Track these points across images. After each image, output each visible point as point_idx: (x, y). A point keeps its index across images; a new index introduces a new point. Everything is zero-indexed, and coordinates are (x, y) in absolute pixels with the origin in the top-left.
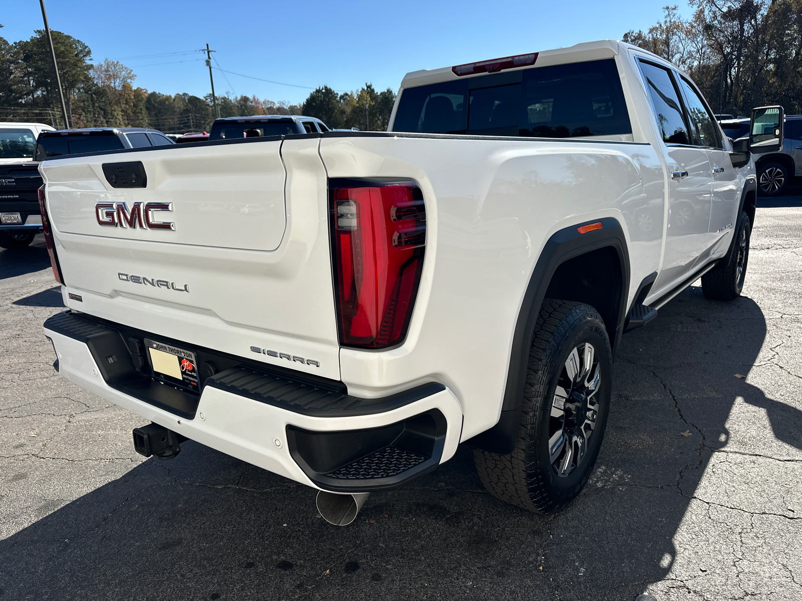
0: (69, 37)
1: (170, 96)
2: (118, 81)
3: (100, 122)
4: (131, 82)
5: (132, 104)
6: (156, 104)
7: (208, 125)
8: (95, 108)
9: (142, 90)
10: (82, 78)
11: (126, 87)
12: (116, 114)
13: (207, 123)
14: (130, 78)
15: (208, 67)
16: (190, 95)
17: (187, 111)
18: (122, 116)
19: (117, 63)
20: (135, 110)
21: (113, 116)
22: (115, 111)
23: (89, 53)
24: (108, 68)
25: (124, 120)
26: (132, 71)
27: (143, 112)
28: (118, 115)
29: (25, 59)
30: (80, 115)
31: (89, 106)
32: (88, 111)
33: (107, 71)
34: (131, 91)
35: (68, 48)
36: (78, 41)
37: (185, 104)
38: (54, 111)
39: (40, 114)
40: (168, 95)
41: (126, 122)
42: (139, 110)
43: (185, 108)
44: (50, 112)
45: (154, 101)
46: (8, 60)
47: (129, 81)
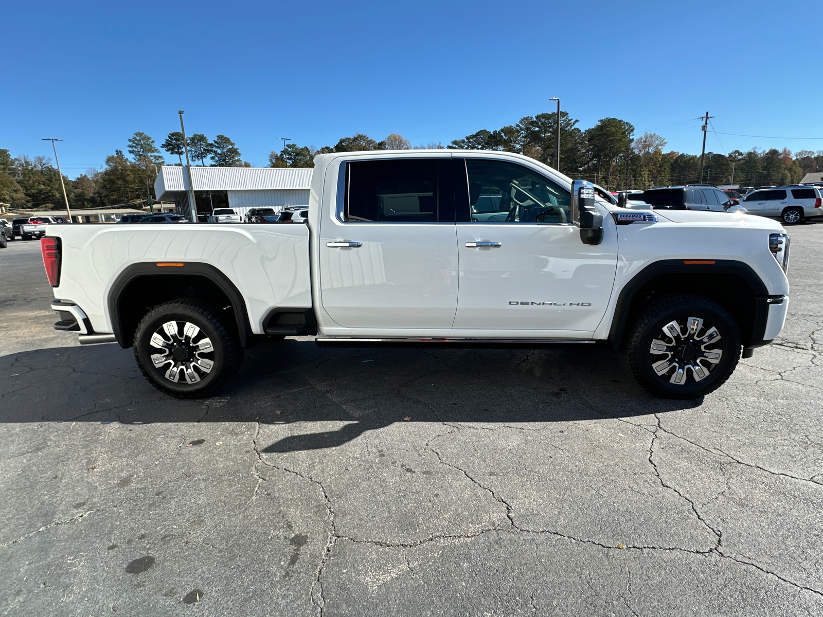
0: (621, 121)
1: (696, 156)
2: (652, 148)
3: (629, 180)
4: (662, 148)
5: (658, 165)
6: (681, 164)
7: (725, 178)
8: (629, 170)
9: (674, 153)
10: (623, 149)
11: (657, 152)
12: (643, 174)
13: (725, 176)
14: (662, 145)
15: (704, 131)
16: (714, 153)
17: (708, 167)
18: (648, 174)
19: (654, 135)
20: (659, 170)
21: (640, 175)
22: (643, 171)
23: (633, 130)
24: (646, 139)
25: (648, 177)
26: (664, 139)
27: (666, 170)
28: (644, 174)
29: (589, 141)
30: (616, 176)
31: (624, 169)
32: (622, 172)
33: (645, 142)
34: (660, 155)
35: (617, 129)
36: (627, 123)
37: (708, 161)
38: (598, 174)
39: (591, 177)
40: (694, 155)
41: (650, 179)
42: (663, 169)
43: (707, 165)
44: (595, 175)
45: (680, 161)
46: (578, 143)
47: (660, 147)
